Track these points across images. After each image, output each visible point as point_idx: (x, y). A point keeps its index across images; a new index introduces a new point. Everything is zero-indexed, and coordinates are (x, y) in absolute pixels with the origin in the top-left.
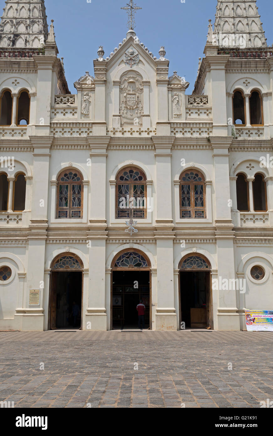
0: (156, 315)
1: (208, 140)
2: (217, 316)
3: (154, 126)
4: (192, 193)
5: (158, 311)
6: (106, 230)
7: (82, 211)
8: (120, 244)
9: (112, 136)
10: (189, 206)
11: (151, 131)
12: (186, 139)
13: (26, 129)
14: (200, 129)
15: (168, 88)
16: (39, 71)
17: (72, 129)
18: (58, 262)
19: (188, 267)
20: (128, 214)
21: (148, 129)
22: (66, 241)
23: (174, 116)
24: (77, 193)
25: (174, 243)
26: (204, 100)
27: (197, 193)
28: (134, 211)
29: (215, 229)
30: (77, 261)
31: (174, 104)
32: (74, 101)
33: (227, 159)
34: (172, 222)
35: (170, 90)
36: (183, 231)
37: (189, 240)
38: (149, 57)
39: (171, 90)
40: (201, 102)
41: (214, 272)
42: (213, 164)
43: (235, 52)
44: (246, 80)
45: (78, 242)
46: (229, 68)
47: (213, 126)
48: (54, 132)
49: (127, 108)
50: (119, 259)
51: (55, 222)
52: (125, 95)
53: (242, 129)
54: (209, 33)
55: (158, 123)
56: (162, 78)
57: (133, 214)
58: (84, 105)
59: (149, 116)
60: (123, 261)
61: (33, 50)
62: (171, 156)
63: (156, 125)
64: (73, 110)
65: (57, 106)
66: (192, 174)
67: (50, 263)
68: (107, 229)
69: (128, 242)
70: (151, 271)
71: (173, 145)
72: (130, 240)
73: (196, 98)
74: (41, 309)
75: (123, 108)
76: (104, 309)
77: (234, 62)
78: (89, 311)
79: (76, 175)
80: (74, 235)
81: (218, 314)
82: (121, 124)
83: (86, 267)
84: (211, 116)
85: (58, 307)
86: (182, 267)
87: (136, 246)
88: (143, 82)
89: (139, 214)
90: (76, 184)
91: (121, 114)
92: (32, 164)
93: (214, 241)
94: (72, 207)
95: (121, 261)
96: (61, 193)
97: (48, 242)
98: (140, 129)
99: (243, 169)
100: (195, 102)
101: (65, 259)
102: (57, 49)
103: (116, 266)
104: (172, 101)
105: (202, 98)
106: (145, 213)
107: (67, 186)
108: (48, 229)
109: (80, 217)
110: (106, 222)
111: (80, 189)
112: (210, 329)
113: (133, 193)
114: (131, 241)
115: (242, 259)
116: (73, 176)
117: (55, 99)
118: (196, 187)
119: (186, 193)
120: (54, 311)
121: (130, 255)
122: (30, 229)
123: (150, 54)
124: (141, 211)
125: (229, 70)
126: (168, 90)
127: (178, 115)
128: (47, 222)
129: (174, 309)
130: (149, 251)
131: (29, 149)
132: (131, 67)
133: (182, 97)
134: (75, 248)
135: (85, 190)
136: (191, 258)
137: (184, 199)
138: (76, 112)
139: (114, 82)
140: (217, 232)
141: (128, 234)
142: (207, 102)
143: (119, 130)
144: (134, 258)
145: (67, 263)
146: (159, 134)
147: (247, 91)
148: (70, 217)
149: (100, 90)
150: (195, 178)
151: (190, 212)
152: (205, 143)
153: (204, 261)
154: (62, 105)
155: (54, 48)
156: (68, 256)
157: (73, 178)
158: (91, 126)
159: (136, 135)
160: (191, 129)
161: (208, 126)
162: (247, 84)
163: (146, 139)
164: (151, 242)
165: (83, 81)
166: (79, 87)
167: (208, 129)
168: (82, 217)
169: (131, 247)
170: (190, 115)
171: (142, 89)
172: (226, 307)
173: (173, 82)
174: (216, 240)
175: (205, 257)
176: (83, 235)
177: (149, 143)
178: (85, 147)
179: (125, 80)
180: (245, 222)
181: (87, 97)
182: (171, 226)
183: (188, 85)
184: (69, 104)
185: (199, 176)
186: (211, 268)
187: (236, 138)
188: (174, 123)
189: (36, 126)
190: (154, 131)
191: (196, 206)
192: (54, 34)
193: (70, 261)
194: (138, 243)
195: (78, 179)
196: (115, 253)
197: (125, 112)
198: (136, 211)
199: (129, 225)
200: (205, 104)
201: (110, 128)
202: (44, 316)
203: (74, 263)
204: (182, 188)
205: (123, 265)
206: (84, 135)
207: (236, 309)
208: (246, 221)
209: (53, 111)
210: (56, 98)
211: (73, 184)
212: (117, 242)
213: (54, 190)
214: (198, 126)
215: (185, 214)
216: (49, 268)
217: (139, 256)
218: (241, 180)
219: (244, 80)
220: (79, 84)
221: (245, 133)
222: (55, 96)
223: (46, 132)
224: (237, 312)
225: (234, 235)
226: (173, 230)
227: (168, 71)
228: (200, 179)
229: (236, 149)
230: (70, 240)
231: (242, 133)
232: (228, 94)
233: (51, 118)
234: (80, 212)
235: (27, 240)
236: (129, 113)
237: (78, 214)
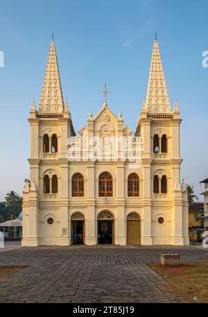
0: (117, 238)
2: (143, 239)
7: (84, 194)
8: (101, 208)
10: (132, 191)
13: (56, 154)
15: (123, 134)
16: (61, 125)
18: (74, 216)
19: (131, 218)
20: (104, 195)
24: (81, 185)
25: (125, 208)
27: (135, 185)
28: (107, 193)
29: (143, 201)
30: (82, 216)
36: (129, 202)
41: (142, 220)
45: (82, 207)
50: (101, 215)
51: (72, 198)
56: (120, 129)
61: (58, 114)
62: (124, 167)
67: (70, 216)
68: (95, 201)
70: (114, 220)
71: (125, 163)
74: (67, 236)
79: (80, 176)
80: (81, 204)
83: (86, 218)
86: (128, 218)
88: (111, 131)
90: (81, 181)
93: (142, 207)
96: (74, 185)
97: (69, 207)
99: (157, 173)
103: (99, 218)
108: (69, 202)
110: (95, 198)
115: (154, 214)
118: (135, 182)
121: (105, 213)
122: (61, 201)
125: (152, 125)
128: (68, 198)
129: (124, 236)
130: (114, 211)
131: (58, 164)
132: (106, 123)
134: (81, 210)
135: (85, 183)
136: (132, 214)
137: (129, 187)
139: (97, 131)
141: (104, 204)
147: (160, 136)
148: (79, 196)
149: (91, 134)
153: (138, 216)
156: (78, 213)
162: (160, 132)
164: (115, 207)
169: (106, 210)
171: (111, 134)
172: (147, 235)
173: (125, 131)
176: (84, 204)
177: (114, 161)
179: (103, 129)
180: (156, 198)
186: (140, 218)
189: (61, 153)
191: (135, 191)
193: (79, 216)
194: (109, 208)
195: (82, 178)
196: (99, 212)
199: (105, 200)
204: (129, 182)
207: (151, 236)
213: (71, 184)
215: (130, 195)
216: (70, 219)
217: (109, 213)
221: (158, 156)
225: (151, 204)
226: (124, 202)
227: (123, 125)
228: (137, 178)
229: (154, 164)
230: (79, 207)
232: (151, 137)
235: (60, 207)
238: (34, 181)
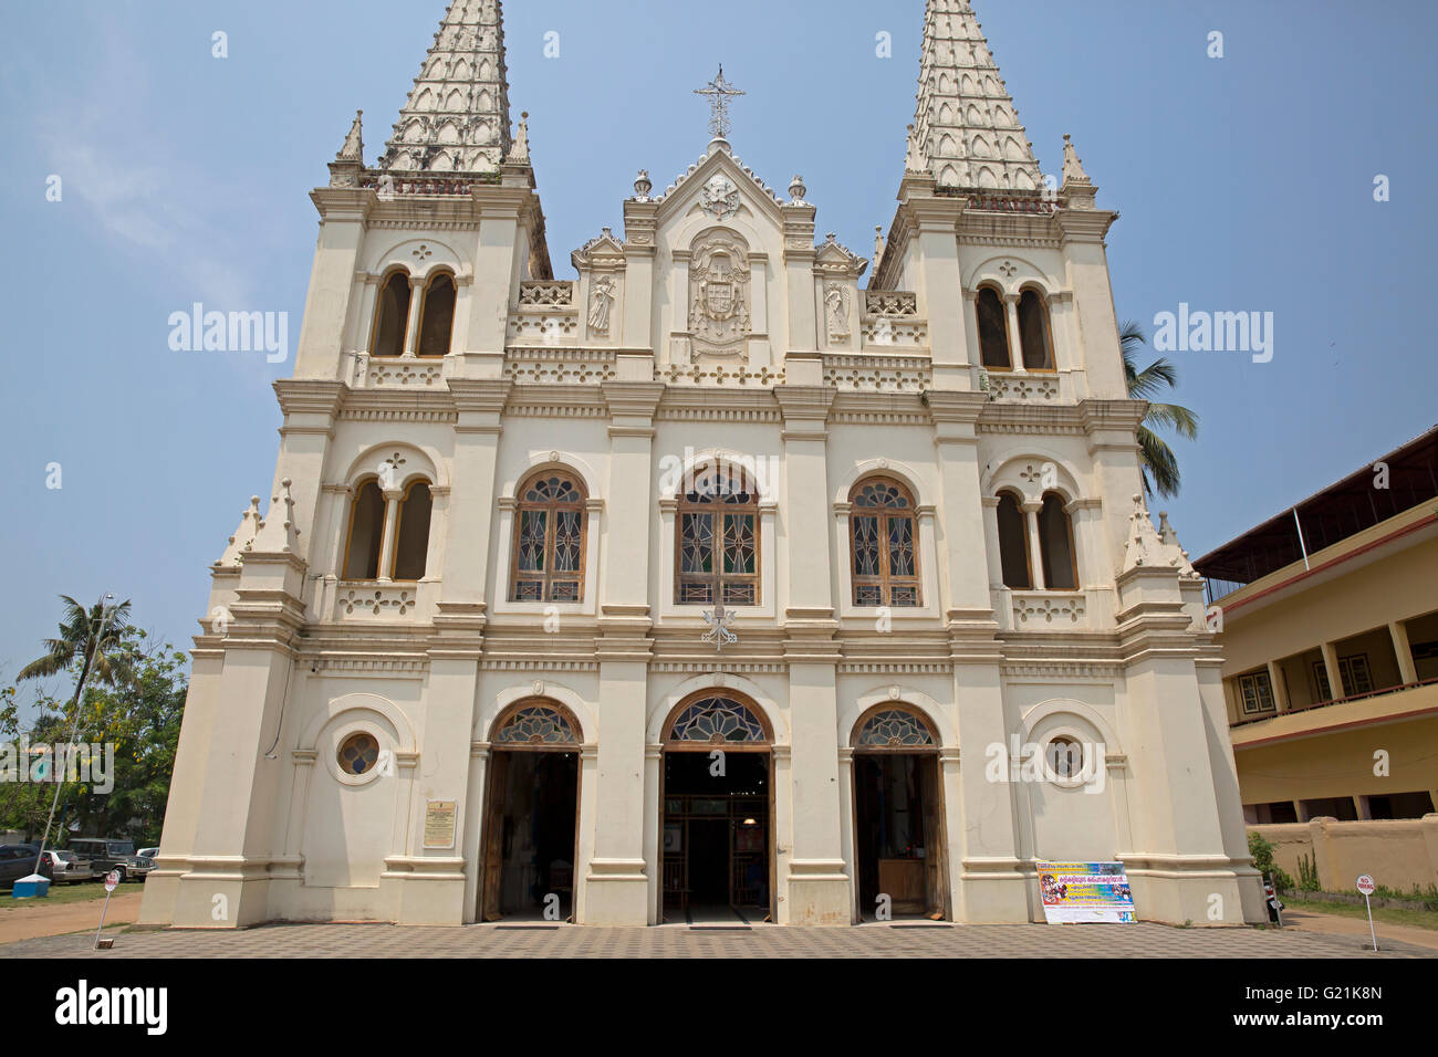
0: (790, 880)
1: (923, 399)
2: (962, 882)
3: (780, 363)
4: (883, 539)
5: (795, 869)
6: (648, 635)
7: (583, 584)
8: (686, 676)
9: (669, 384)
10: (877, 573)
11: (771, 376)
12: (867, 396)
13: (440, 365)
14: (899, 374)
15: (815, 271)
16: (483, 223)
17: (561, 366)
18: (510, 722)
19: (879, 739)
20: (709, 592)
21: (764, 370)
22: (535, 666)
23: (830, 339)
24: (568, 533)
25: (837, 674)
26: (905, 303)
27: (894, 539)
28: (726, 586)
29: (949, 634)
30: (564, 723)
31: (830, 310)
32: (570, 298)
33: (973, 450)
34: (830, 614)
35: (820, 275)
36: (862, 641)
37: (879, 666)
38: (765, 200)
39: (823, 278)
40: (900, 307)
41: (948, 755)
42: (937, 462)
43: (978, 196)
44: (1007, 263)
45: (568, 666)
46: (965, 232)
47: (932, 367)
48: (515, 371)
49: (708, 317)
50: (685, 717)
51: (505, 610)
52: (703, 284)
53: (1004, 378)
54: (909, 153)
55: (790, 355)
56: (798, 245)
57: (722, 593)
58: (595, 306)
59: (765, 337)
60: (694, 723)
61: (473, 177)
62: (824, 438)
63: (783, 361)
64: (567, 319)
65: (526, 307)
66: (881, 487)
67: (487, 724)
68: (650, 632)
69: (709, 669)
70: (774, 752)
71: (832, 412)
72: (714, 665)
73: (885, 298)
74: (458, 859)
75: (698, 318)
76: (640, 861)
77: (975, 218)
78: (596, 868)
79: (567, 486)
80: (559, 648)
81: (964, 875)
82: (692, 356)
83: (589, 738)
84: (925, 343)
85: (506, 853)
86: (861, 742)
87: (731, 682)
88: (750, 256)
89: (739, 592)
90: (568, 511)
91: (693, 331)
92: (451, 455)
93: (947, 670)
94: (553, 571)
95: (689, 723)
96: (526, 532)
97: (485, 666)
98: (742, 369)
99: (1013, 480)
100: (883, 306)
101: (532, 716)
102: (532, 176)
103: (674, 736)
104: (826, 304)
105: (901, 299)
106: (756, 590)
107: (543, 515)
108: (485, 630)
109: (575, 598)
110: (647, 612)
111: (580, 521)
112: (940, 919)
113: (723, 535)
114: (719, 668)
115: (1023, 717)
116: (559, 487)
117: (521, 292)
118: (892, 524)
119: (866, 537)
120: (494, 867)
121: (715, 706)
122: (438, 627)
123: (768, 192)
124: (746, 586)
125: (965, 237)
126: (815, 276)
127: (840, 337)
128: (484, 609)
129: (840, 861)
130: (768, 695)
131: (445, 417)
132: (719, 220)
133: (853, 292)
134: (559, 685)
135: (593, 524)
136: (885, 715)
137: (861, 554)
138: (574, 325)
139: (675, 253)
140: (956, 642)
141: (710, 648)
142: (914, 308)
143: (686, 371)
144: (727, 714)
145: (537, 727)
146: (792, 381)
147: (1012, 288)
148: (548, 600)
149: (639, 270)
150: (888, 499)
151: (878, 588)
152: (915, 407)
153: (921, 726)
154: (537, 307)
155: (525, 171)
156: (539, 706)
157: (561, 493)
158: (612, 359)
159: (731, 383)
160: (877, 373)
161: (919, 366)
162: (1010, 272)
163: (760, 393)
164: (774, 669)
165: (595, 249)
166: (584, 261)
167: (920, 375)
168: (582, 599)
169: (719, 685)
170: (871, 338)
171: (748, 273)
172: (988, 854)
173: (826, 258)
174: (952, 666)
175: (924, 714)
176: (582, 649)
177: (768, 403)
178: (595, 413)
179: (704, 249)
180: (1024, 617)
181: (605, 288)
182: (830, 626)
183: (865, 265)
184: (556, 304)
185: (901, 494)
186: (939, 743)
187: (992, 399)
188: (831, 357)
189: (466, 355)
190: (780, 376)
191: (893, 573)
192: (527, 142)
193: (544, 721)
194: (737, 674)
195: (574, 496)
196: (673, 701)
197: (703, 326)
198: (732, 586)
199: (711, 623)
200: (907, 312)
201: (664, 365)
202: (466, 880)
203: (556, 729)
204: (855, 524)
205: (696, 734)
206: (595, 381)
207: (1013, 859)
208: (1028, 615)
209: (515, 320)
210: (524, 289)
211: (559, 510)
212: (680, 668)
213: (506, 525)
214: (894, 365)
215: (864, 595)
216: (484, 740)
217: (739, 711)
218: (1008, 507)
219: (1002, 263)
220: (585, 255)
221: (1011, 387)
222: (522, 283)
223: (493, 371)
224: (1018, 868)
225: (1001, 653)
226: (834, 637)
227: (813, 231)
228: (903, 503)
229: (992, 428)
230: (545, 663)
231: (1006, 388)
232: (965, 291)
233: (507, 338)
234: (576, 584)
235: (426, 661)
236: (714, 330)
237: (570, 592)
238: (287, 500)
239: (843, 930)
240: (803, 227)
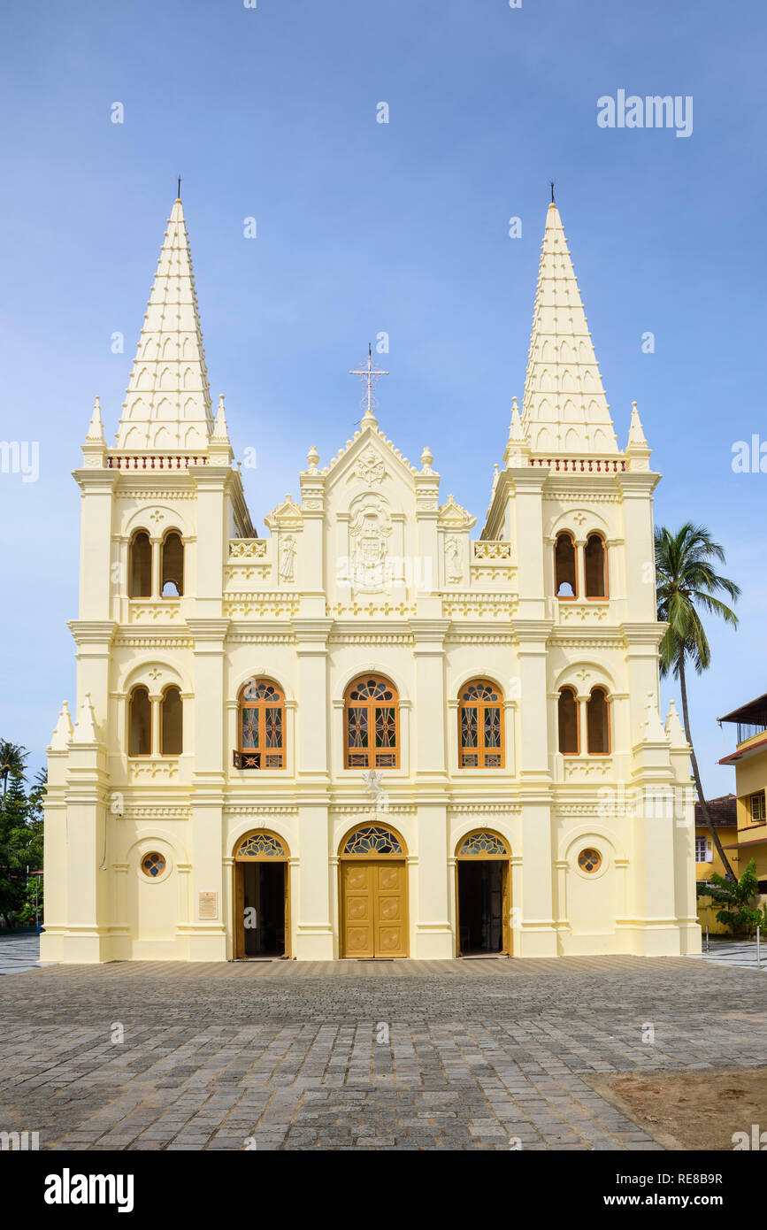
0: (418, 933)
1: (511, 625)
2: (520, 933)
3: (413, 600)
4: (481, 723)
5: (420, 927)
6: (328, 789)
8: (354, 814)
9: (337, 618)
10: (475, 746)
11: (407, 609)
12: (471, 624)
13: (179, 605)
14: (495, 605)
16: (198, 495)
17: (262, 605)
19: (472, 853)
21: (402, 604)
22: (257, 810)
23: (448, 580)
24: (274, 723)
25: (447, 812)
26: (503, 550)
27: (488, 723)
28: (377, 756)
29: (521, 786)
30: (278, 844)
31: (449, 558)
32: (265, 552)
33: (543, 660)
34: (444, 774)
35: (444, 531)
36: (463, 791)
37: (474, 806)
38: (402, 468)
39: (445, 533)
40: (499, 553)
41: (516, 861)
45: (278, 810)
46: (548, 491)
47: (519, 600)
48: (231, 610)
50: (352, 840)
51: (236, 776)
52: (359, 539)
53: (570, 605)
54: (513, 424)
55: (419, 595)
57: (375, 761)
58: (283, 559)
60: (358, 843)
61: (188, 453)
62: (443, 655)
63: (415, 597)
64: (264, 569)
65: (235, 560)
66: (481, 687)
67: (230, 846)
68: (329, 787)
69: (367, 809)
70: (408, 859)
72: (370, 808)
73: (488, 546)
76: (328, 924)
77: (558, 479)
78: (301, 928)
79: (271, 690)
80: (273, 799)
81: (521, 929)
82: (352, 595)
83: (294, 853)
84: (515, 581)
87: (382, 818)
88: (392, 516)
89: (386, 760)
90: (273, 707)
93: (517, 808)
94: (265, 748)
95: (355, 843)
96: (246, 723)
98: (387, 604)
100: (487, 553)
101: (258, 840)
102: (231, 452)
103: (346, 851)
104: (446, 552)
105: (500, 547)
106: (396, 758)
107: (257, 711)
108: (225, 788)
109: (280, 766)
111: (280, 715)
112: (505, 954)
113: (375, 722)
114: (373, 809)
116: (266, 692)
117: (230, 548)
119: (469, 722)
121: (372, 832)
122: (194, 786)
123: (404, 462)
124: (391, 756)
125: (550, 495)
127: (455, 578)
128: (223, 774)
129: (447, 923)
130: (404, 825)
132: (370, 486)
133: (464, 544)
135: (289, 717)
136: (477, 837)
137: (465, 733)
138: (269, 573)
140: (523, 791)
141: (367, 797)
142: (509, 554)
143: (348, 607)
144: (379, 837)
145: (262, 848)
146: (421, 616)
147: (581, 535)
148: (266, 767)
150: (485, 695)
151: (476, 756)
152: (505, 630)
154: (241, 560)
155: (226, 450)
156: (263, 834)
157: (267, 696)
158: (296, 599)
159: (379, 616)
160: (480, 605)
161: (510, 599)
162: (580, 521)
163: (398, 623)
164: (408, 809)
165: (281, 513)
166: (273, 524)
167: (510, 606)
168: (285, 766)
169: (373, 820)
170: (477, 578)
171: (390, 529)
173: (446, 516)
174: (521, 806)
175: (501, 836)
176: (287, 799)
177: (404, 630)
178: (287, 640)
179: (359, 511)
180: (571, 774)
181: (289, 544)
182: (443, 782)
183: (475, 521)
184: (256, 557)
185: (494, 692)
186: (511, 854)
187: (562, 621)
188: (448, 594)
189: (196, 599)
190: (413, 609)
191: (487, 745)
192: (225, 422)
196: (344, 830)
198: (381, 756)
200: (504, 557)
201: (333, 603)
202: (226, 935)
203: (274, 848)
204: (462, 714)
205: (359, 850)
206: (285, 616)
207: (550, 920)
208: (573, 772)
209: (228, 570)
210: (232, 545)
211: (266, 707)
212: (348, 810)
213: (233, 719)
214: (492, 599)
215: (467, 760)
216: (230, 856)
217: (386, 835)
218: (567, 698)
219: (576, 514)
220: (274, 520)
221: (575, 613)
222: (230, 542)
223: (214, 612)
224: (553, 925)
225: (554, 798)
226: (445, 788)
227: (437, 494)
229: (560, 644)
230: (264, 808)
231: (571, 613)
232: (546, 540)
233: (223, 584)
234: (281, 757)
235: (189, 808)
237: (277, 762)
238: (90, 707)
239: (447, 961)
240: (430, 492)
